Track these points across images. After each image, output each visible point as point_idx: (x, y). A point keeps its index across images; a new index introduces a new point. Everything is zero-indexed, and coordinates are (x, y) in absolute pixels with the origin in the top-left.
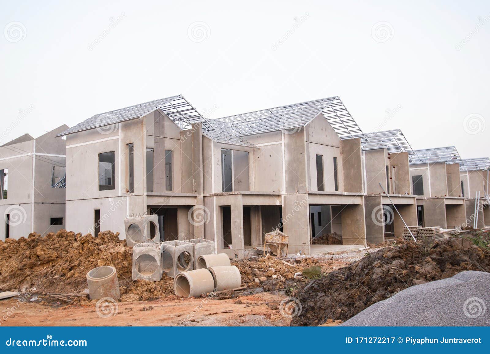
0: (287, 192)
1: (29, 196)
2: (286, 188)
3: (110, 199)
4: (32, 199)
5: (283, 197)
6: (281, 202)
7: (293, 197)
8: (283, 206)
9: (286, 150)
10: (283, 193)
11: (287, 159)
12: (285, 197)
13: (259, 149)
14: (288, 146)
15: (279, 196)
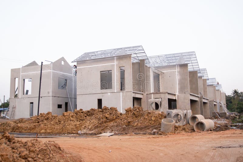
0: (179, 93)
1: (48, 93)
2: (179, 91)
3: (109, 94)
4: (51, 94)
5: (177, 95)
6: (176, 98)
7: (182, 96)
8: (177, 100)
9: (178, 74)
10: (177, 93)
11: (178, 78)
12: (178, 96)
13: (164, 73)
14: (179, 72)
15: (175, 95)
